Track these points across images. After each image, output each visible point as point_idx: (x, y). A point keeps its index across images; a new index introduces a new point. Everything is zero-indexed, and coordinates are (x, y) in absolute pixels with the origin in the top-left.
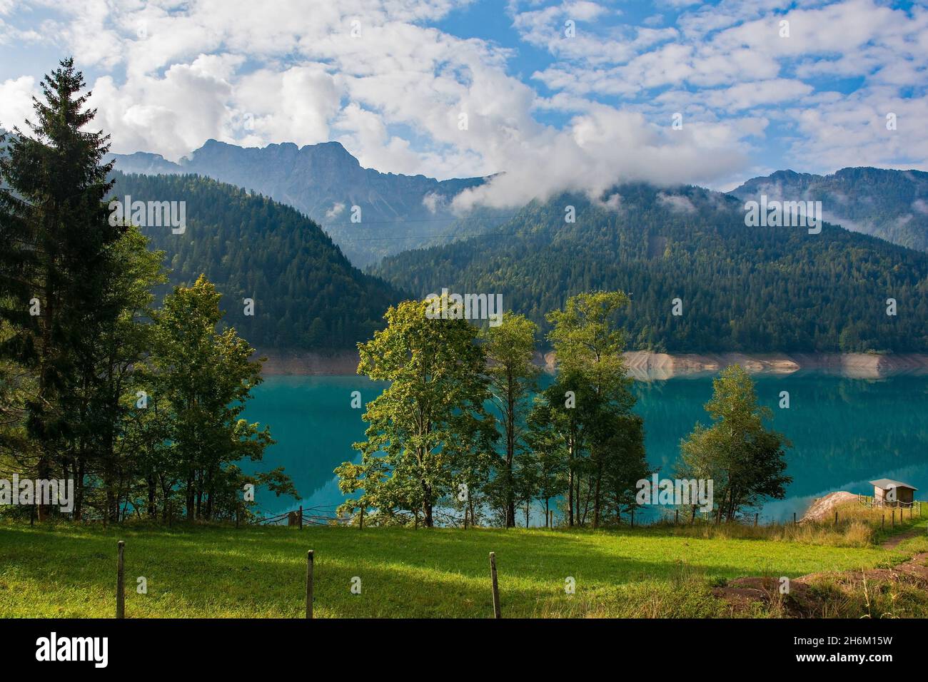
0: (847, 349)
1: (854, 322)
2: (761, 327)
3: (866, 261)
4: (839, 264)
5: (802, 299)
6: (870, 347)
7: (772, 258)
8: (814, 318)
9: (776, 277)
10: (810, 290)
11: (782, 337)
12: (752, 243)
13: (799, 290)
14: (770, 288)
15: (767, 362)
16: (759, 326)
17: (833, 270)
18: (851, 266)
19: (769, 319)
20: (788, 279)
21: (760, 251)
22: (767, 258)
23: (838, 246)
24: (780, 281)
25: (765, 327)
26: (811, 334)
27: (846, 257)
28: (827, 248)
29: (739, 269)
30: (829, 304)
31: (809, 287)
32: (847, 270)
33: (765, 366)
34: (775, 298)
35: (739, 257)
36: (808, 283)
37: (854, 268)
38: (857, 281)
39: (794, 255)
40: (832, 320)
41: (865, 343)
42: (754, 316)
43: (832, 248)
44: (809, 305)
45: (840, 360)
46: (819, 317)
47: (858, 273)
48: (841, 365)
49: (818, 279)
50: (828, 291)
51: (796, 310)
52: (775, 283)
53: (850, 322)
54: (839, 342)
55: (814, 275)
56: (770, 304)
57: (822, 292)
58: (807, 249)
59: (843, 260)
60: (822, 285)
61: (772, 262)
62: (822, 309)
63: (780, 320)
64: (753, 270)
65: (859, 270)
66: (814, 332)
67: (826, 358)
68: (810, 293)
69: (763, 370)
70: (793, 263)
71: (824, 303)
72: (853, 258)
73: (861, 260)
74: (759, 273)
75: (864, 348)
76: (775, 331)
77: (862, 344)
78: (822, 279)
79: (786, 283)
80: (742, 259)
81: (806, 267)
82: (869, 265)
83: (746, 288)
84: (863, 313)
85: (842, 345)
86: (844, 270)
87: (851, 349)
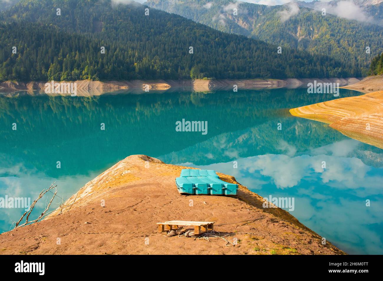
0: (194, 77)
1: (197, 64)
2: (151, 67)
3: (204, 36)
4: (191, 37)
5: (172, 54)
6: (204, 76)
7: (158, 34)
8: (178, 63)
9: (160, 43)
10: (176, 49)
11: (162, 72)
12: (148, 26)
13: (171, 50)
14: (156, 48)
15: (154, 84)
16: (150, 66)
17: (187, 40)
18: (196, 39)
19: (155, 63)
20: (166, 44)
21: (152, 30)
22: (155, 34)
23: (190, 29)
24: (162, 44)
25: (153, 67)
26: (177, 70)
27: (194, 34)
28: (185, 30)
29: (141, 39)
30: (185, 56)
31: (176, 48)
32: (194, 40)
33: (153, 87)
34: (159, 53)
35: (142, 33)
36: (175, 46)
37: (198, 39)
38: (199, 45)
39: (169, 33)
40: (187, 64)
41: (202, 74)
42: (147, 61)
43: (187, 30)
44: (176, 56)
45: (191, 83)
46: (180, 62)
47: (199, 42)
48: (192, 85)
49: (181, 44)
50: (185, 50)
51: (169, 59)
52: (159, 46)
53: (196, 64)
54: (190, 74)
55: (178, 42)
56: (156, 55)
57: (182, 50)
58: (175, 30)
59: (192, 35)
60: (183, 47)
61: (158, 36)
62: (182, 58)
63: (161, 63)
64: (148, 39)
65: (200, 40)
66: (178, 70)
67: (184, 82)
68: (176, 50)
69: (152, 88)
70: (168, 37)
71: (183, 55)
72: (197, 35)
73: (201, 35)
74: (151, 41)
75: (202, 77)
76: (158, 68)
77: (201, 75)
78: (182, 44)
79: (165, 46)
80: (142, 34)
81: (175, 39)
82: (205, 38)
83: (145, 48)
84: (202, 60)
85: (191, 76)
86: (193, 40)
87: (196, 78)
